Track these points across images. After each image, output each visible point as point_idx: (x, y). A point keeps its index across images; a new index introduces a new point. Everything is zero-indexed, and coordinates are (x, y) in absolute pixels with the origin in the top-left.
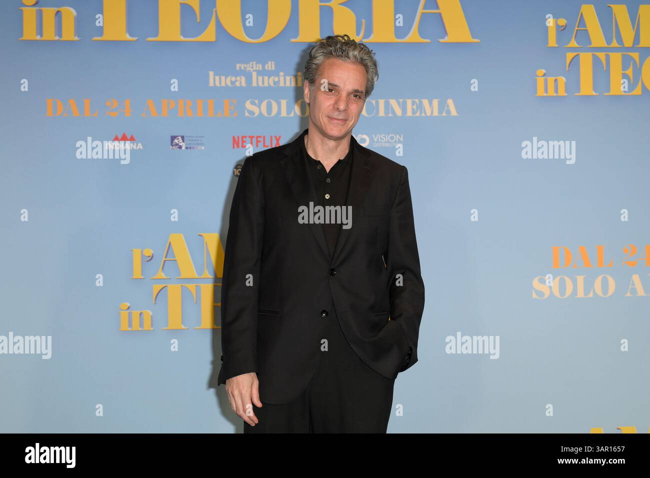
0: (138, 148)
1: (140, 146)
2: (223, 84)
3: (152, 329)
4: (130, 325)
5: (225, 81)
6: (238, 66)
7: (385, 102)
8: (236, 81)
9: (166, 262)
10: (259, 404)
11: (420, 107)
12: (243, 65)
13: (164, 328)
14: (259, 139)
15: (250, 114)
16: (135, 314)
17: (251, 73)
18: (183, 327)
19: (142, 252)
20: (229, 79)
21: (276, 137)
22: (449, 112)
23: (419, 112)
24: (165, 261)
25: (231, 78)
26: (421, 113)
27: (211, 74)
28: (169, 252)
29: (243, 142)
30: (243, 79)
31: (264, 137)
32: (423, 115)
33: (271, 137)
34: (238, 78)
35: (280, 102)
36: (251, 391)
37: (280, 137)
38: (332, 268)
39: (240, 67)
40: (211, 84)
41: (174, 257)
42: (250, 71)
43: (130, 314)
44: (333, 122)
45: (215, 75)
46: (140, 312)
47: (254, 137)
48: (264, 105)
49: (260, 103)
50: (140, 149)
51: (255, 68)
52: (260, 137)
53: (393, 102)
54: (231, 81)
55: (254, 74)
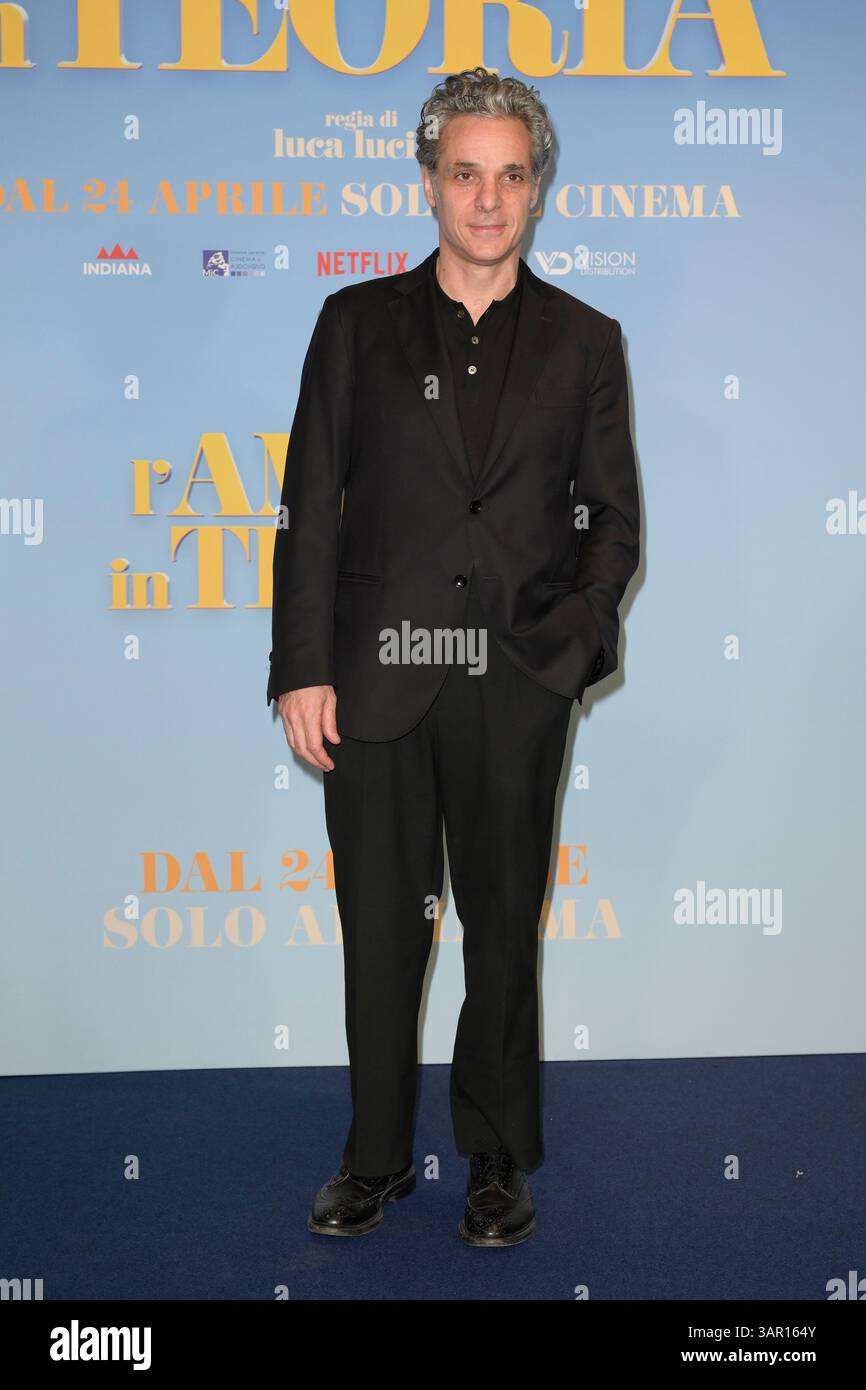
0: (142, 273)
1: (147, 269)
2: (301, 154)
3: (170, 606)
4: (130, 599)
5: (305, 148)
6: (328, 118)
7: (603, 189)
8: (325, 147)
9: (195, 485)
10: (335, 739)
11: (670, 199)
12: (337, 118)
13: (191, 606)
14: (367, 258)
15: (349, 211)
16: (139, 579)
17: (354, 134)
18: (225, 604)
19: (151, 465)
20: (311, 142)
21: (398, 255)
22: (722, 210)
23: (666, 210)
24: (193, 483)
25: (316, 141)
26: (670, 212)
27: (279, 133)
28: (201, 465)
29: (338, 263)
30: (339, 143)
31: (376, 255)
32: (675, 215)
33: (390, 255)
34: (329, 143)
35: (407, 188)
36: (322, 715)
37: (405, 255)
38: (475, 499)
39: (333, 121)
40: (279, 153)
41: (211, 477)
42: (351, 128)
43: (129, 578)
44: (477, 233)
45: (286, 135)
46: (148, 575)
47: (357, 254)
48: (376, 194)
49: (370, 190)
50: (146, 274)
51: (360, 124)
52: (369, 254)
53: (619, 191)
54: (316, 148)
55: (359, 135)
